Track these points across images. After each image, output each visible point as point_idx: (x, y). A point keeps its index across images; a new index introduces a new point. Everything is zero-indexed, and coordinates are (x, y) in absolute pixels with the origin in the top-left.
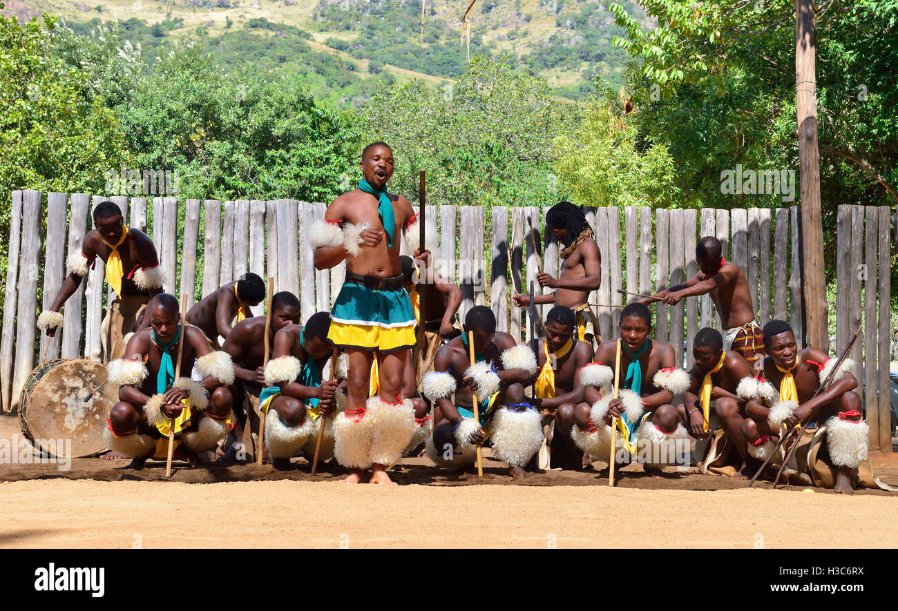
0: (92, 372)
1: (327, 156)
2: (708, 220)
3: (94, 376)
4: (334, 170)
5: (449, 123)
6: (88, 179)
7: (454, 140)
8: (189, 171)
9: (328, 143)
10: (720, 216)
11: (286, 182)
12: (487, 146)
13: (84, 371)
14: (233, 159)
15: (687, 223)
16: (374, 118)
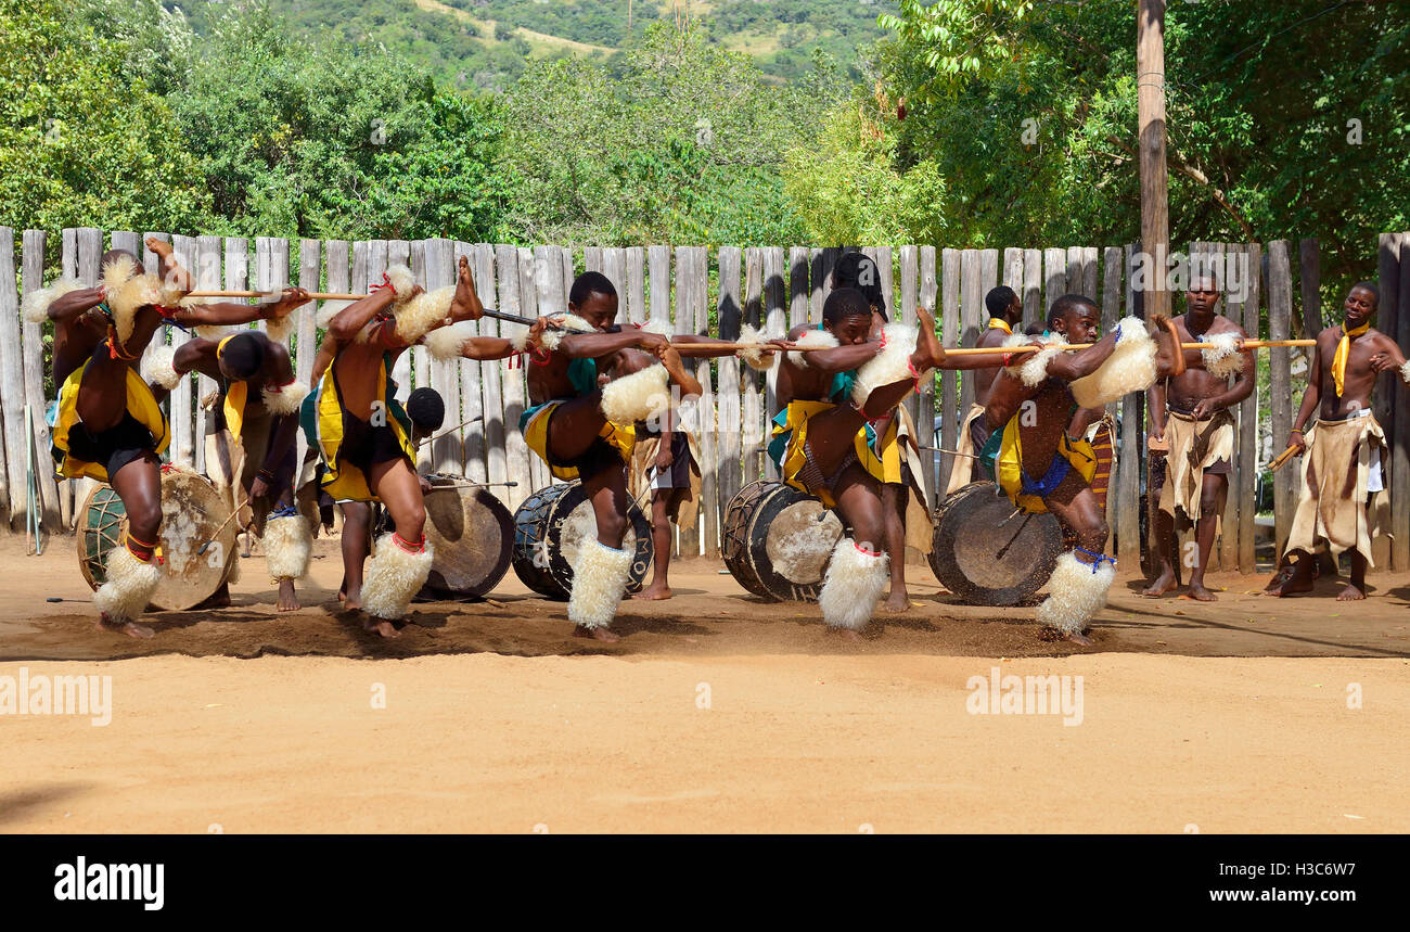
0: (188, 489)
1: (458, 162)
2: (1013, 264)
3: (190, 493)
4: (468, 182)
5: (621, 114)
6: (135, 192)
7: (629, 137)
8: (272, 182)
9: (459, 144)
10: (1030, 259)
11: (403, 197)
12: (673, 146)
13: (178, 490)
14: (330, 164)
15: (985, 269)
16: (520, 108)
